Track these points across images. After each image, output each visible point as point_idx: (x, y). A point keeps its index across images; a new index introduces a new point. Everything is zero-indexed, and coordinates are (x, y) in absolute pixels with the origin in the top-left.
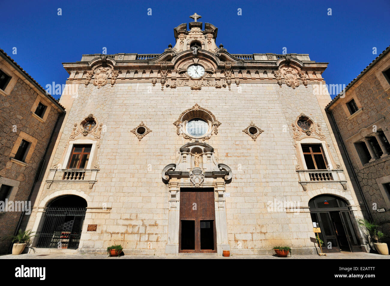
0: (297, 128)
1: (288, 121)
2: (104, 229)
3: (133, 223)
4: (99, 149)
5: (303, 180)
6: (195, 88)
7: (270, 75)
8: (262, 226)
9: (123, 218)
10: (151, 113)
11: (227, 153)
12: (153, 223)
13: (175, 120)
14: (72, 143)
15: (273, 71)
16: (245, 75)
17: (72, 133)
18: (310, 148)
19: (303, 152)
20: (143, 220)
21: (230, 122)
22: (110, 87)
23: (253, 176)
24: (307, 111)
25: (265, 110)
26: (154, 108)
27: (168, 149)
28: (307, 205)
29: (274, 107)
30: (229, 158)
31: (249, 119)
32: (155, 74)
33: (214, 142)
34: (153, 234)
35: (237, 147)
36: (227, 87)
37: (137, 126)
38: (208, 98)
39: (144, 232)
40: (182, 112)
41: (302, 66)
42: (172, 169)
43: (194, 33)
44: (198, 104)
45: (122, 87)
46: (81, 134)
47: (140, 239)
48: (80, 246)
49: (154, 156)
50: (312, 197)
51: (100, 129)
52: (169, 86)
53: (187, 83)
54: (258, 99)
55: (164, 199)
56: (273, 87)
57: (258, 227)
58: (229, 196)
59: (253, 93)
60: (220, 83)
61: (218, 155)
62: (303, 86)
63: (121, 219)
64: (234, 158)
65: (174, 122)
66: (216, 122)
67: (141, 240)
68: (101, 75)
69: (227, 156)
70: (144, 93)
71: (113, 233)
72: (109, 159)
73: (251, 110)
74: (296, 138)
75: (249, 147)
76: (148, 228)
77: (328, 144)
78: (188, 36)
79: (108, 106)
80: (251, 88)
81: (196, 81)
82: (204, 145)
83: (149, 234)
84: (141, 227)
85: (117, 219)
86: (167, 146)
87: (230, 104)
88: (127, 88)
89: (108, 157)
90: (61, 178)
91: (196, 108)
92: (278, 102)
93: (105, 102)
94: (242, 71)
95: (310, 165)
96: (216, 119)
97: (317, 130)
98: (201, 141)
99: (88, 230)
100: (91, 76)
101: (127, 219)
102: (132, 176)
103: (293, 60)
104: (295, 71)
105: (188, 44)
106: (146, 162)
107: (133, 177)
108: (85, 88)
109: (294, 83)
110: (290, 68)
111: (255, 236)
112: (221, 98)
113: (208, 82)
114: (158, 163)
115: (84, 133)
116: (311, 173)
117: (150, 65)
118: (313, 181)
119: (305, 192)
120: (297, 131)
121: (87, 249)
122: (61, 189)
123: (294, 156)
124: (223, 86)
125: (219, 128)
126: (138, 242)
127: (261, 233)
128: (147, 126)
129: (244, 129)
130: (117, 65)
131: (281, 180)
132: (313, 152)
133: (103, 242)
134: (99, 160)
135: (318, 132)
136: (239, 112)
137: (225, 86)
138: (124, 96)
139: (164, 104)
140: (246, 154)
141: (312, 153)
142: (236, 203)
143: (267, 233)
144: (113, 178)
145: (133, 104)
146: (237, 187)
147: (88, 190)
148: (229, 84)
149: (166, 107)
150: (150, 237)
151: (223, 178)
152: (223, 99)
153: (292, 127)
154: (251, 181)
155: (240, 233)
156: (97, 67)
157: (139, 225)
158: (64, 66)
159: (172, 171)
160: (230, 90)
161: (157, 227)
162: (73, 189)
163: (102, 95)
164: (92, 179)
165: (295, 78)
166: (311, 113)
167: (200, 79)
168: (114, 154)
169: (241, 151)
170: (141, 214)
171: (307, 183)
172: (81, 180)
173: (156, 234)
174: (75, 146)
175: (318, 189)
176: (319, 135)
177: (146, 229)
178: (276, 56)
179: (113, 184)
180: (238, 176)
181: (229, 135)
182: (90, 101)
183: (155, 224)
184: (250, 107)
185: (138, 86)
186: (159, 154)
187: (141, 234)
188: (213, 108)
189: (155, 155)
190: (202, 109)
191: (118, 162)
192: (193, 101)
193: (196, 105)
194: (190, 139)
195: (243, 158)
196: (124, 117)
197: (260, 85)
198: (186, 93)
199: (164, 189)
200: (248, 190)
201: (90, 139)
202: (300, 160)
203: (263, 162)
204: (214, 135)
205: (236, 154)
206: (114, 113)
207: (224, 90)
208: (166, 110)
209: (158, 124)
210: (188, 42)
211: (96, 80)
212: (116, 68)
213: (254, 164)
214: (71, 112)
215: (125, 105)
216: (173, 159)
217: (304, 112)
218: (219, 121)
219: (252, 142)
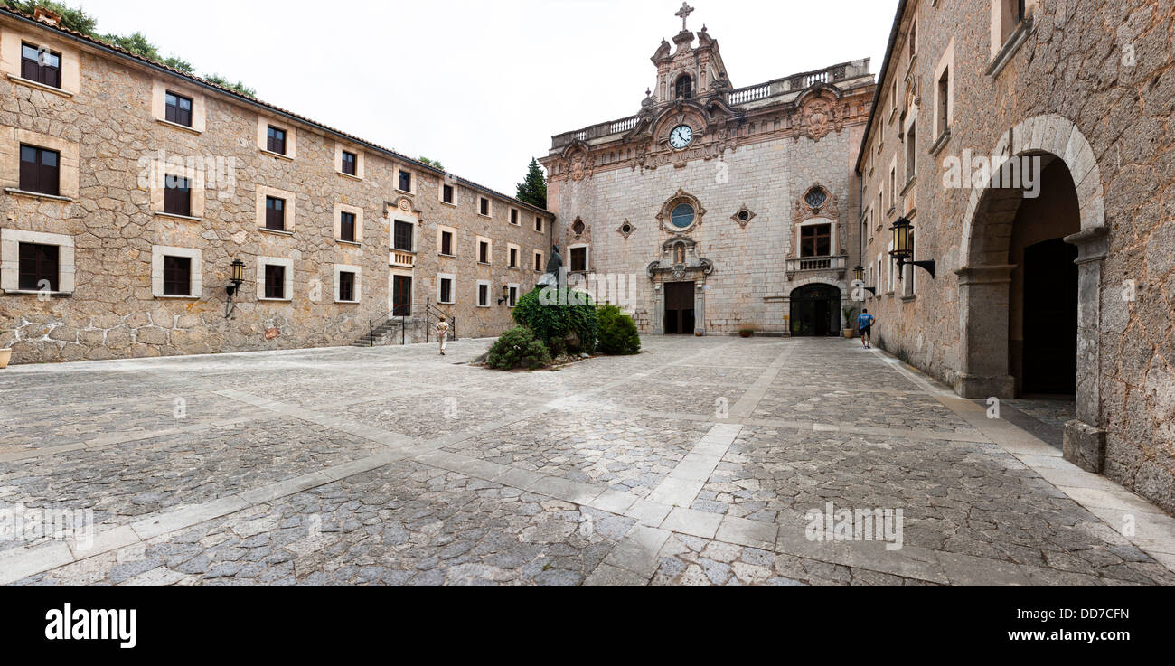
0: (802, 206)
1: (792, 197)
4: (592, 252)
5: (790, 269)
6: (679, 166)
7: (784, 124)
10: (634, 207)
11: (711, 246)
12: (644, 312)
13: (656, 213)
14: (570, 248)
15: (789, 116)
16: (746, 131)
17: (567, 238)
18: (816, 232)
19: (802, 237)
21: (717, 207)
22: (588, 181)
23: (735, 268)
24: (824, 176)
25: (764, 184)
26: (635, 200)
27: (652, 246)
28: (788, 295)
29: (776, 179)
30: (712, 251)
31: (741, 201)
32: (633, 154)
33: (698, 235)
35: (722, 237)
36: (720, 156)
37: (621, 224)
38: (695, 178)
40: (664, 202)
41: (839, 97)
42: (655, 266)
43: (680, 58)
44: (682, 188)
45: (602, 177)
46: (574, 238)
49: (640, 255)
50: (798, 286)
51: (589, 232)
52: (648, 167)
53: (671, 159)
54: (758, 168)
55: (651, 293)
56: (782, 145)
58: (709, 289)
59: (753, 160)
60: (713, 151)
61: (700, 249)
62: (833, 134)
64: (716, 250)
65: (656, 215)
66: (701, 211)
68: (577, 165)
69: (710, 248)
70: (625, 182)
72: (602, 261)
73: (746, 187)
74: (798, 219)
75: (735, 236)
77: (840, 223)
78: (671, 67)
79: (592, 204)
80: (752, 152)
81: (681, 154)
82: (686, 239)
86: (650, 244)
88: (605, 179)
89: (601, 259)
91: (680, 194)
92: (786, 170)
93: (587, 199)
94: (742, 126)
95: (806, 250)
96: (701, 206)
97: (831, 205)
98: (684, 235)
103: (827, 88)
104: (826, 108)
105: (672, 85)
108: (565, 187)
109: (821, 130)
110: (821, 102)
111: (729, 322)
112: (710, 175)
113: (695, 153)
114: (643, 262)
115: (577, 237)
116: (804, 261)
118: (803, 270)
119: (789, 282)
120: (801, 209)
123: (788, 241)
124: (714, 156)
125: (705, 216)
127: (734, 319)
128: (631, 223)
129: (732, 214)
131: (765, 271)
132: (817, 235)
134: (594, 261)
135: (832, 207)
137: (716, 157)
138: (604, 189)
139: (645, 194)
140: (731, 245)
141: (814, 238)
142: (715, 295)
143: (740, 319)
145: (615, 199)
146: (717, 280)
148: (722, 152)
149: (647, 197)
151: (704, 272)
153: (795, 205)
154: (733, 273)
155: (716, 320)
156: (571, 155)
159: (656, 268)
160: (722, 161)
163: (583, 191)
165: (824, 122)
166: (829, 181)
167: (686, 150)
168: (606, 255)
169: (726, 242)
171: (795, 273)
174: (572, 250)
175: (807, 278)
176: (831, 212)
177: (638, 316)
180: (719, 269)
181: (715, 224)
182: (573, 201)
184: (745, 183)
185: (617, 174)
186: (644, 252)
188: (699, 191)
189: (640, 253)
190: (686, 194)
191: (610, 262)
192: (677, 184)
193: (680, 190)
194: (673, 232)
195: (727, 250)
196: (609, 215)
197: (766, 144)
198: (669, 174)
199: (649, 285)
200: (729, 282)
201: (583, 242)
202: (793, 248)
203: (748, 252)
204: (699, 226)
205: (719, 246)
206: (599, 211)
207: (715, 163)
208: (648, 201)
209: (641, 220)
210: (672, 80)
211: (574, 174)
212: (590, 154)
213: (738, 256)
214: (560, 216)
215: (607, 201)
216: (656, 257)
217: (819, 181)
218: (704, 208)
219: (740, 230)
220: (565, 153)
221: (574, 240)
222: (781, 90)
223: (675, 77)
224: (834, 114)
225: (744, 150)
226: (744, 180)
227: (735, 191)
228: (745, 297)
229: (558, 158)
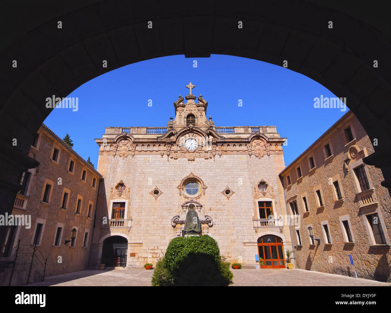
0: (257, 190)
1: (252, 185)
2: (140, 255)
3: (156, 251)
4: (130, 206)
5: (256, 225)
6: (191, 159)
7: (244, 148)
8: (229, 253)
9: (150, 249)
10: (162, 179)
11: (211, 208)
14: (112, 201)
15: (246, 145)
16: (225, 147)
17: (111, 194)
18: (265, 204)
19: (259, 207)
20: (161, 250)
21: (213, 186)
22: (131, 158)
23: (225, 223)
24: (265, 176)
26: (163, 175)
27: (174, 205)
28: (256, 241)
29: (243, 174)
30: (212, 211)
31: (226, 184)
32: (162, 148)
33: (203, 201)
35: (217, 204)
36: (213, 158)
37: (153, 189)
38: (200, 167)
40: (182, 179)
41: (268, 140)
42: (177, 219)
43: (190, 106)
44: (193, 172)
45: (140, 158)
46: (116, 195)
48: (127, 265)
49: (166, 210)
50: (260, 236)
51: (129, 192)
52: (172, 157)
53: (185, 155)
54: (233, 168)
55: (173, 237)
56: (244, 157)
58: (211, 235)
59: (230, 163)
60: (208, 155)
61: (205, 209)
62: (266, 156)
64: (214, 211)
65: (177, 186)
66: (204, 187)
68: (123, 147)
69: (210, 210)
70: (156, 163)
71: (145, 258)
72: (137, 213)
74: (256, 197)
75: (224, 203)
77: (277, 201)
78: (185, 109)
79: (132, 174)
80: (229, 159)
81: (191, 154)
82: (196, 203)
84: (161, 254)
85: (147, 250)
86: (173, 204)
87: (214, 172)
88: (143, 159)
89: (137, 211)
91: (191, 176)
92: (247, 170)
93: (129, 171)
94: (224, 145)
95: (262, 216)
96: (204, 184)
97: (271, 191)
98: (194, 200)
99: (131, 256)
100: (116, 149)
101: (152, 249)
102: (153, 223)
103: (261, 135)
104: (262, 144)
105: (185, 118)
106: (161, 214)
107: (154, 224)
108: (113, 159)
109: (261, 154)
110: (259, 141)
112: (208, 167)
113: (200, 154)
114: (169, 215)
115: (119, 195)
116: (262, 221)
117: (158, 141)
118: (262, 226)
119: (256, 233)
120: (257, 192)
121: (131, 267)
123: (253, 210)
124: (210, 157)
125: (206, 190)
127: (228, 257)
128: (160, 189)
129: (222, 191)
130: (135, 141)
131: (242, 226)
132: (266, 206)
133: (140, 262)
134: (131, 213)
135: (271, 192)
136: (220, 178)
137: (211, 158)
138: (142, 165)
139: (170, 172)
140: (222, 209)
141: (265, 208)
143: (231, 257)
144: (142, 224)
145: (149, 172)
146: (216, 230)
147: (127, 232)
148: (214, 156)
149: (171, 174)
151: (208, 224)
153: (254, 189)
154: (224, 226)
156: (120, 141)
157: (159, 253)
158: (96, 141)
159: (177, 220)
160: (214, 161)
162: (118, 232)
163: (127, 164)
164: (129, 226)
165: (262, 150)
166: (268, 179)
167: (194, 152)
168: (141, 209)
169: (220, 206)
170: (160, 246)
171: (258, 228)
172: (122, 226)
174: (114, 203)
175: (264, 231)
176: (271, 195)
177: (163, 255)
178: (251, 128)
179: (142, 228)
180: (217, 223)
181: (213, 195)
182: (118, 169)
184: (227, 175)
185: (151, 157)
186: (169, 208)
187: (161, 258)
188: (202, 176)
190: (195, 176)
191: (143, 214)
192: (189, 170)
193: (192, 173)
194: (188, 198)
195: (220, 211)
196: (144, 182)
197: (236, 156)
198: (185, 163)
199: (172, 231)
200: (222, 232)
201: (124, 198)
202: (256, 213)
203: (232, 214)
204: (203, 195)
205: (216, 209)
206: (137, 179)
207: (211, 161)
208: (172, 177)
209: (167, 188)
210: (185, 115)
211: (120, 152)
212: (134, 143)
213: (227, 215)
214: (107, 178)
215: (144, 173)
216: (177, 212)
217: (264, 178)
218: (206, 185)
219: (226, 200)
220: (116, 139)
221: (116, 196)
222: (240, 132)
223: (187, 114)
224: (266, 147)
226: (226, 172)
227: (222, 178)
228: (232, 242)
229: (111, 141)
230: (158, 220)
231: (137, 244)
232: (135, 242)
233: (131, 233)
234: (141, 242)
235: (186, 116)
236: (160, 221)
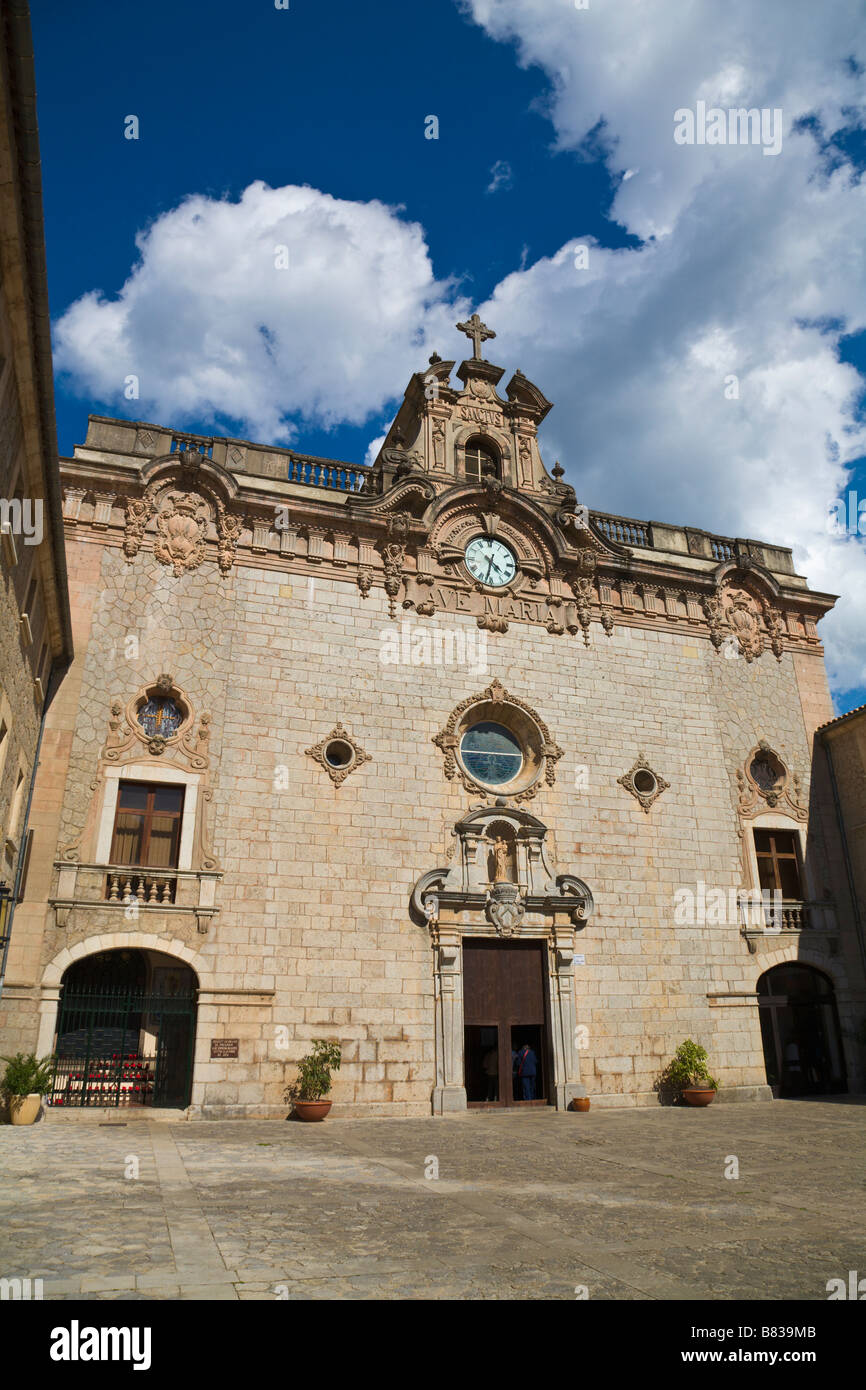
0: (748, 784)
1: (728, 762)
2: (261, 1050)
3: (341, 1033)
4: (210, 807)
6: (491, 624)
7: (694, 609)
8: (655, 1040)
9: (312, 1022)
10: (365, 696)
11: (579, 845)
12: (395, 1034)
13: (436, 730)
14: (114, 774)
15: (703, 599)
16: (628, 598)
17: (107, 738)
18: (772, 840)
19: (757, 850)
20: (366, 1027)
21: (585, 749)
22: (216, 577)
23: (640, 911)
24: (773, 733)
25: (676, 721)
26: (370, 677)
27: (423, 820)
28: (752, 988)
29: (696, 715)
30: (585, 859)
31: (634, 746)
32: (365, 553)
33: (546, 809)
34: (396, 1062)
35: (604, 827)
36: (580, 633)
37: (322, 737)
38: (528, 664)
39: (372, 1059)
40: (457, 704)
41: (777, 595)
42: (438, 882)
43: (475, 403)
44: (501, 681)
45: (262, 584)
46: (140, 744)
47: (364, 1076)
48: (198, 1096)
49: (386, 841)
50: (766, 968)
51: (202, 735)
52: (411, 604)
53: (468, 603)
54: (660, 683)
55: (420, 968)
56: (695, 648)
57: (647, 1042)
58: (584, 963)
59: (648, 663)
60: (560, 617)
61: (555, 848)
62: (769, 655)
63: (305, 1022)
64: (595, 859)
65: (434, 735)
67: (367, 1080)
68: (179, 521)
69: (578, 851)
70: (337, 618)
71: (287, 1062)
72: (247, 842)
73: (640, 717)
74: (745, 809)
75: (631, 829)
76: (383, 1047)
78: (457, 412)
79: (219, 651)
80: (643, 646)
81: (493, 600)
82: (523, 818)
83: (386, 1063)
84: (363, 1045)
85: (295, 1024)
86: (419, 812)
87: (587, 693)
88: (275, 591)
89: (246, 834)
90: (98, 895)
91: (497, 696)
93: (205, 633)
94: (622, 584)
96: (551, 738)
97: (793, 792)
98: (511, 804)
99: (214, 1055)
100: (141, 520)
101: (322, 1024)
102: (324, 900)
103: (756, 572)
104: (755, 606)
105: (457, 447)
106: (363, 856)
107: (329, 901)
108: (126, 569)
109: (752, 641)
110: (745, 594)
111: (639, 1063)
112: (563, 669)
113: (528, 609)
114: (398, 863)
115: (152, 745)
117: (352, 517)
119: (751, 957)
120: (746, 791)
121: (219, 1107)
122: (105, 930)
123: (736, 860)
124: (569, 628)
125: (559, 765)
126: (360, 1085)
127: (653, 1054)
128: (355, 740)
129: (619, 773)
130: (242, 498)
132: (778, 851)
133: (262, 1086)
134: (217, 843)
135: (794, 798)
136: (611, 720)
137: (572, 630)
138: (268, 619)
140: (625, 850)
141: (775, 856)
142: (600, 981)
143: (665, 1054)
144: (268, 901)
145: (302, 656)
146: (602, 940)
147: (195, 935)
148: (585, 625)
149: (407, 679)
150: (389, 1071)
151: (571, 914)
152: (569, 673)
153: (736, 779)
154: (635, 924)
155: (607, 1057)
156: (164, 488)
157: (358, 1040)
159: (439, 888)
160: (587, 645)
161: (406, 1044)
162: (145, 932)
163: (194, 603)
164: (203, 904)
165: (755, 629)
166: (783, 743)
167: (505, 594)
168: (263, 826)
169: (614, 840)
170: (360, 1010)
171: (758, 934)
172: (166, 902)
173: (404, 1062)
174: (125, 785)
175: (780, 949)
176: (795, 807)
177: (377, 1050)
178: (710, 538)
179: (269, 920)
180: (607, 911)
182: (152, 622)
183: (400, 1037)
184: (639, 709)
185: (313, 589)
186: (398, 834)
187: (364, 1063)
188: (541, 700)
189: (386, 837)
190: (513, 699)
191: (277, 851)
192: (488, 669)
193: (496, 685)
194: (482, 793)
195: (617, 861)
196: (280, 699)
197: (665, 637)
199: (415, 938)
200: (628, 947)
201: (177, 766)
202: (746, 875)
203: (664, 874)
204: (546, 787)
205: (600, 849)
206: (244, 679)
207: (572, 644)
208: (409, 691)
209: (388, 738)
210: (459, 436)
211: (162, 541)
212: (233, 507)
213: (643, 880)
214: (89, 657)
215: (277, 656)
216: (438, 854)
217: (767, 739)
218: (557, 743)
219: (640, 816)
220: (150, 474)
221: (139, 749)
222: (672, 547)
223: (466, 435)
224: (767, 620)
225: (625, 636)
226: (635, 699)
227: (620, 721)
228: (667, 991)
229: (122, 479)
230: (350, 885)
231: (249, 993)
232: (238, 986)
233: (215, 941)
234: (266, 984)
235: (463, 441)
236: (359, 887)
